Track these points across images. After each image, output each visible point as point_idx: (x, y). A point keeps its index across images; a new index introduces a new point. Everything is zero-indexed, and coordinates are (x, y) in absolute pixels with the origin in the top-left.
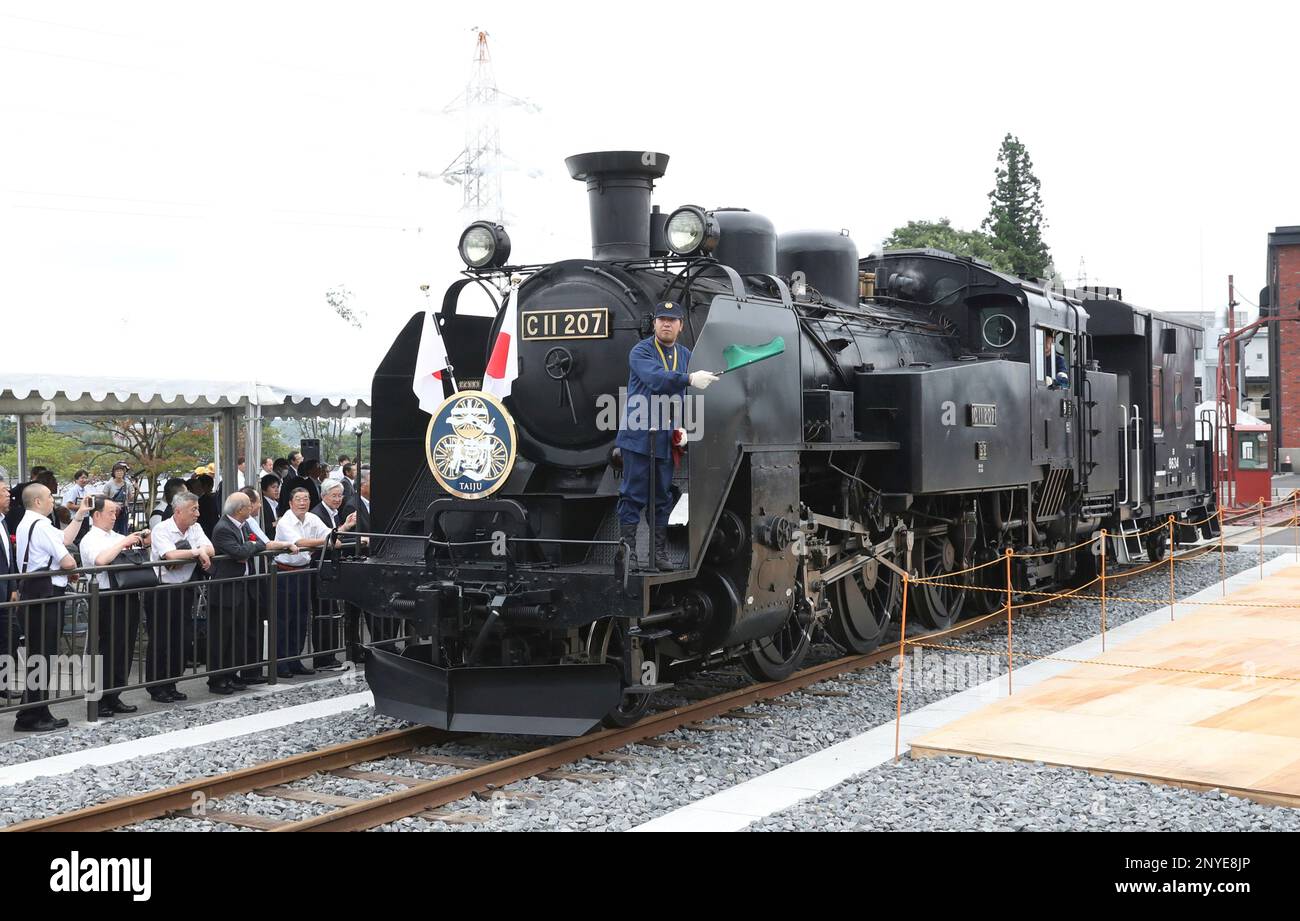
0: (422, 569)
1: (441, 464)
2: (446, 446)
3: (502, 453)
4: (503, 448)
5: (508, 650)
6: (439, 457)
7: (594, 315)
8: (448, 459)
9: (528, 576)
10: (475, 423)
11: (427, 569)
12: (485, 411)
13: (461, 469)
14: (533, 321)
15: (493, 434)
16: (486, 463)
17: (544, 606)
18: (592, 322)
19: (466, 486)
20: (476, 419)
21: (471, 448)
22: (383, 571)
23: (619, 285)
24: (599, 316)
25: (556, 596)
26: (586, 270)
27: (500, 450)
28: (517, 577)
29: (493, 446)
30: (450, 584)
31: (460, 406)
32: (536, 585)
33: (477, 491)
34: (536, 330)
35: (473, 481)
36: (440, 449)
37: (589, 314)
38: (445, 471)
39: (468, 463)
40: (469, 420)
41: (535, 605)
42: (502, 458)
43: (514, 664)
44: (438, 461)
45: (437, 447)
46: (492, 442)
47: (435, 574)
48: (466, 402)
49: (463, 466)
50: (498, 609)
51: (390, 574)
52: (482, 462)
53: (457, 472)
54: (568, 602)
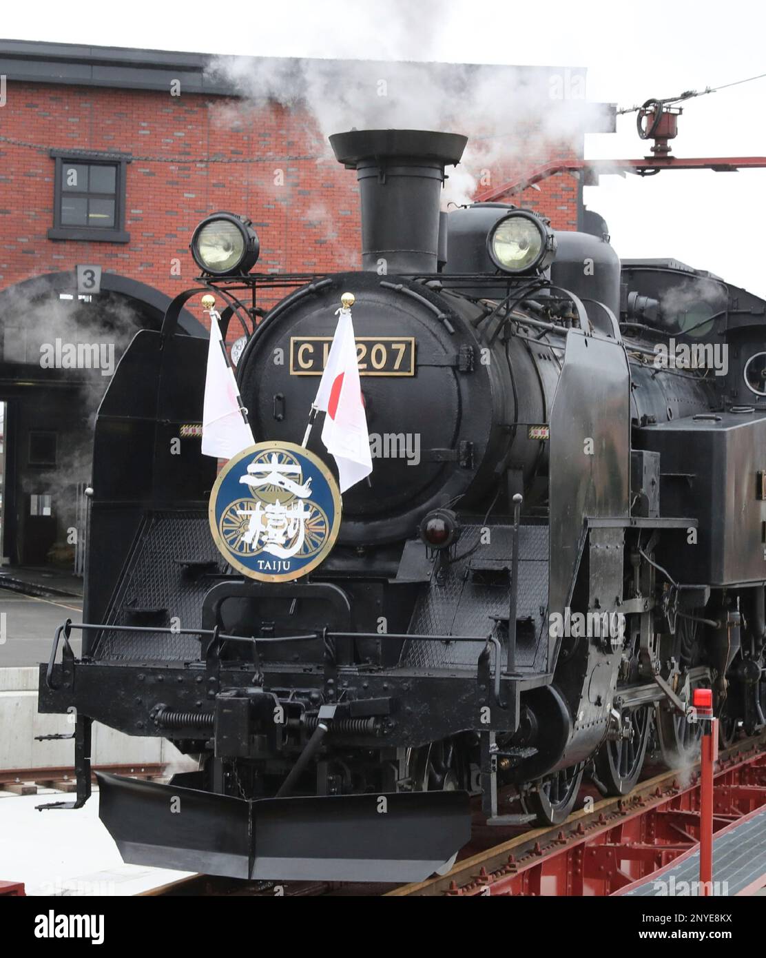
0: (200, 672)
1: (231, 536)
2: (239, 512)
3: (321, 523)
4: (323, 516)
5: (325, 776)
6: (228, 527)
7: (394, 346)
8: (242, 530)
9: (354, 681)
10: (281, 483)
11: (209, 672)
12: (297, 469)
13: (261, 543)
14: (306, 350)
15: (308, 498)
16: (297, 535)
17: (380, 718)
18: (392, 355)
19: (268, 565)
20: (284, 479)
21: (274, 517)
22: (142, 676)
23: (430, 309)
24: (402, 347)
25: (395, 706)
26: (383, 286)
27: (318, 519)
28: (337, 682)
29: (308, 515)
30: (258, 690)
31: (260, 461)
32: (366, 692)
33: (283, 572)
34: (311, 362)
35: (277, 559)
36: (230, 516)
37: (387, 345)
38: (237, 545)
39: (271, 535)
40: (273, 479)
41: (369, 718)
42: (321, 529)
43: (331, 793)
44: (227, 532)
45: (226, 514)
46: (306, 508)
47: (218, 678)
48: (270, 456)
49: (264, 539)
50: (327, 721)
51: (151, 679)
52: (291, 534)
53: (254, 547)
54: (410, 713)
